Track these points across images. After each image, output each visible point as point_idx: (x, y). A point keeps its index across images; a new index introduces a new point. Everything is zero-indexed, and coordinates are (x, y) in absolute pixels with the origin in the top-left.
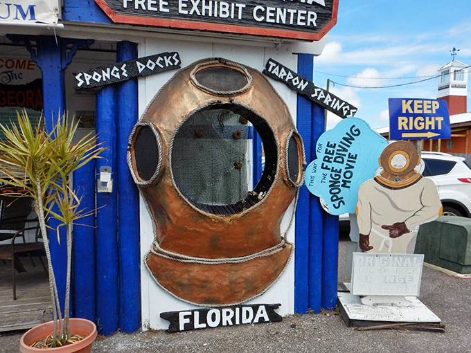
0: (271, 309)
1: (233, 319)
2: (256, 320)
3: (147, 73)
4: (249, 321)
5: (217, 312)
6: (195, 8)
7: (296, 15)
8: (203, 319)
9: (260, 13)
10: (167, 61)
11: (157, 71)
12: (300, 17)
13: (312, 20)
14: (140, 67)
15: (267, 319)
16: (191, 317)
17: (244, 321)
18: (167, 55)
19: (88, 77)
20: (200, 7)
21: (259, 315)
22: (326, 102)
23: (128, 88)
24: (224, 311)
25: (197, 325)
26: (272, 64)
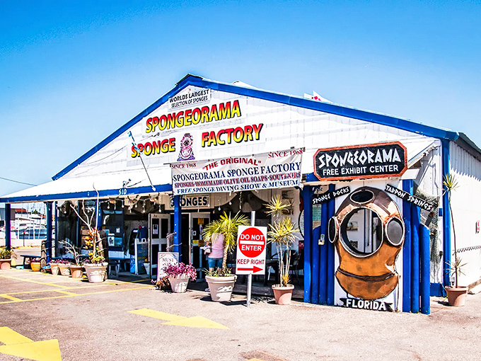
0: (388, 305)
1: (369, 306)
2: (380, 309)
3: (337, 196)
4: (376, 308)
5: (363, 302)
6: (347, 171)
7: (388, 168)
8: (356, 304)
9: (372, 169)
10: (344, 191)
11: (341, 195)
12: (390, 168)
13: (396, 168)
14: (334, 194)
15: (385, 309)
16: (351, 302)
17: (374, 308)
18: (345, 188)
19: (317, 200)
20: (349, 171)
21: (381, 306)
22: (415, 202)
23: (332, 201)
24: (366, 302)
25: (353, 306)
26: (388, 187)
